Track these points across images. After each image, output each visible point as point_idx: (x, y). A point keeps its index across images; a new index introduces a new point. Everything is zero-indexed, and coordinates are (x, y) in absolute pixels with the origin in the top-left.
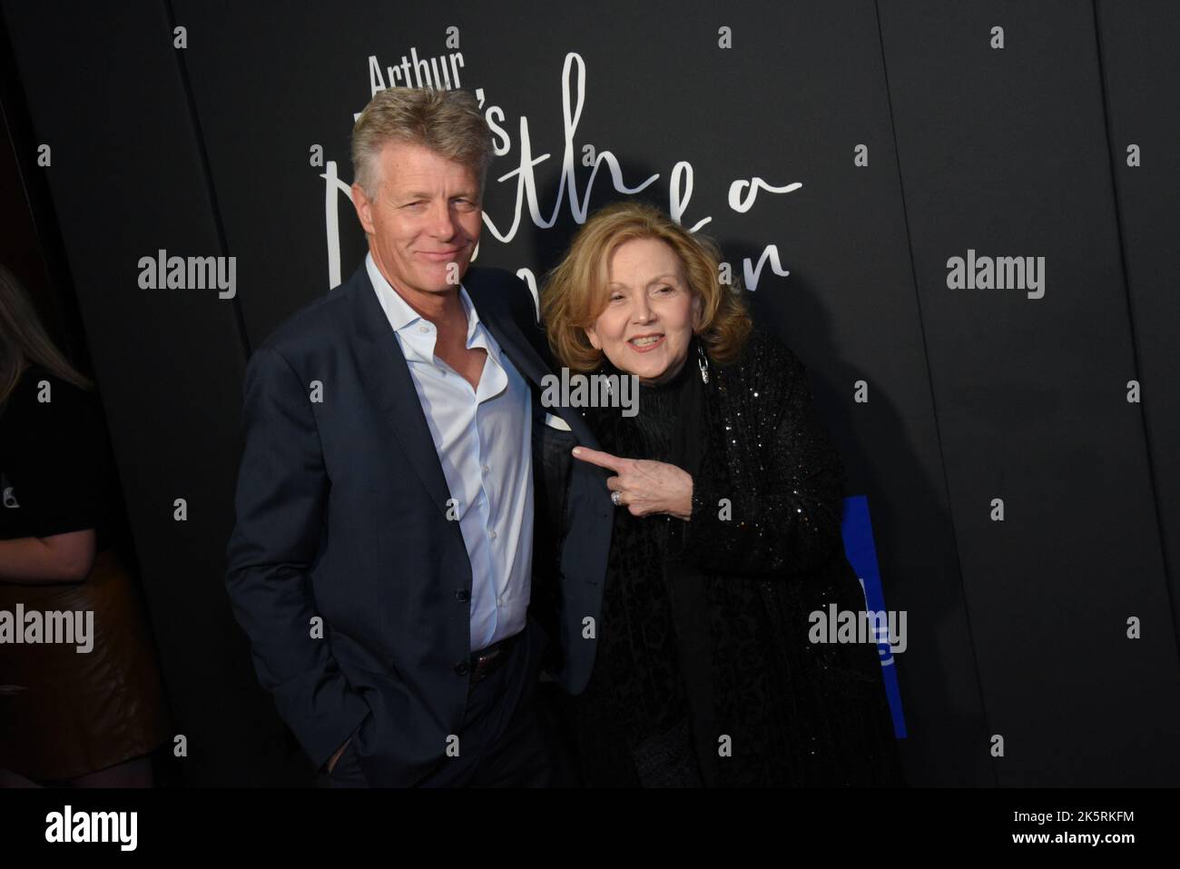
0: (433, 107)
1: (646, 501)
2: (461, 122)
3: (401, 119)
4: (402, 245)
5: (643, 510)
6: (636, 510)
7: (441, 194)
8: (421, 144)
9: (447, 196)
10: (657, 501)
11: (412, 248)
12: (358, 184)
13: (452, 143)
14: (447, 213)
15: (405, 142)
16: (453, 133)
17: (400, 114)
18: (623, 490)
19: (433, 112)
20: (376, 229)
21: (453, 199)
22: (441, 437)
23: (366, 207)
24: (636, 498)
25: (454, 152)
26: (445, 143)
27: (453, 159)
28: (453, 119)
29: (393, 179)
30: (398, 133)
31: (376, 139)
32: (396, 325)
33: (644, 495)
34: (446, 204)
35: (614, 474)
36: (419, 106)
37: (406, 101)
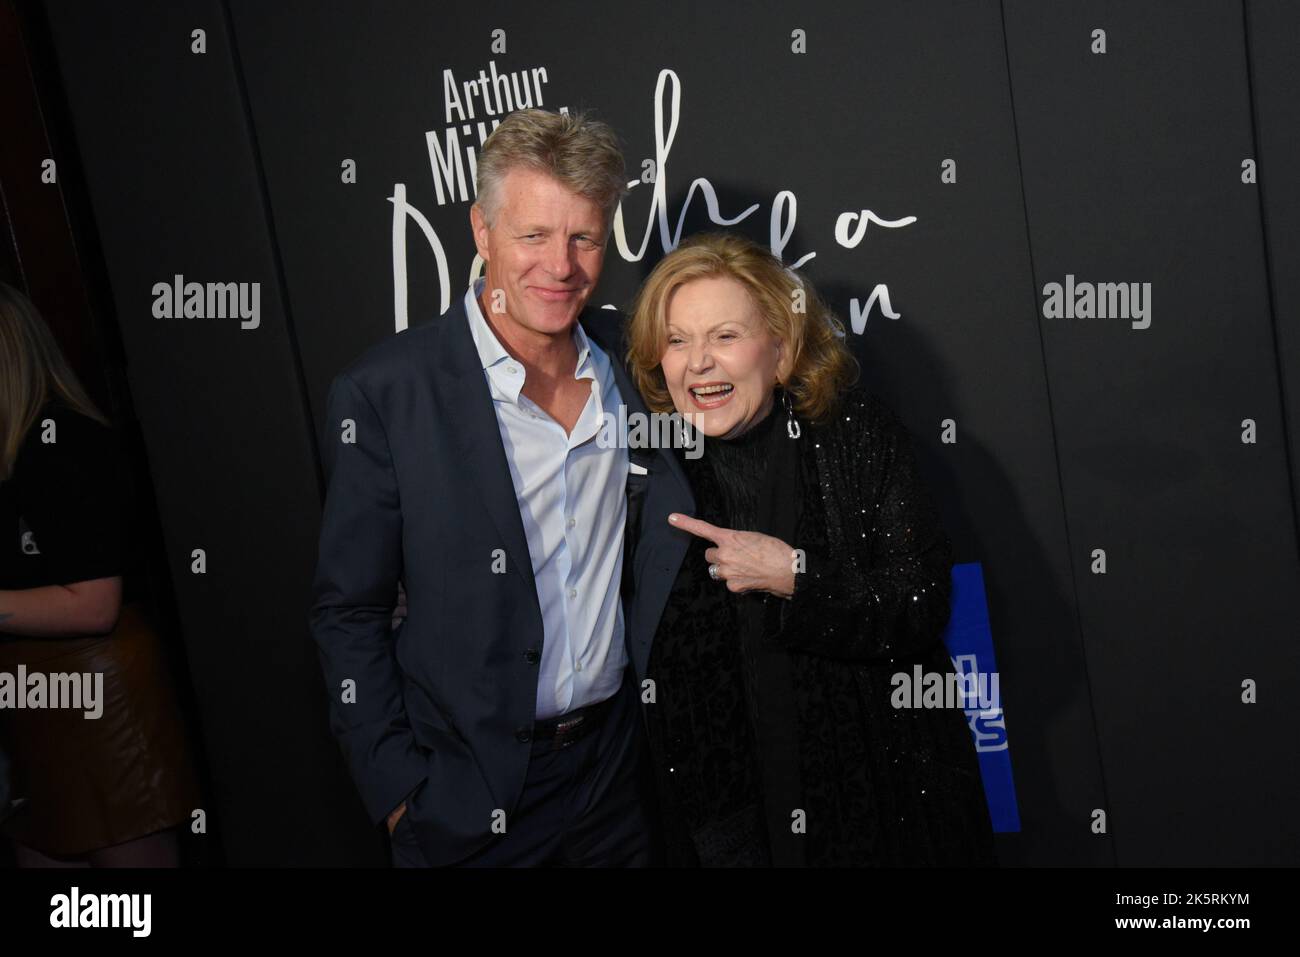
0: (566, 135)
1: (746, 576)
2: (595, 156)
3: (532, 144)
4: (514, 277)
5: (742, 586)
6: (734, 586)
7: (562, 231)
8: (549, 173)
9: (568, 233)
10: (759, 578)
11: (525, 282)
12: (478, 205)
13: (580, 177)
14: (566, 251)
15: (532, 169)
16: (585, 165)
17: (531, 139)
18: (721, 563)
19: (566, 141)
20: (490, 255)
21: (575, 236)
22: (522, 483)
23: (484, 231)
24: (736, 573)
25: (582, 187)
26: (574, 175)
27: (581, 193)
28: (588, 151)
29: (514, 208)
30: (527, 160)
31: (502, 162)
32: (485, 362)
33: (743, 571)
34: (566, 241)
35: (714, 545)
36: (553, 133)
37: (540, 126)
